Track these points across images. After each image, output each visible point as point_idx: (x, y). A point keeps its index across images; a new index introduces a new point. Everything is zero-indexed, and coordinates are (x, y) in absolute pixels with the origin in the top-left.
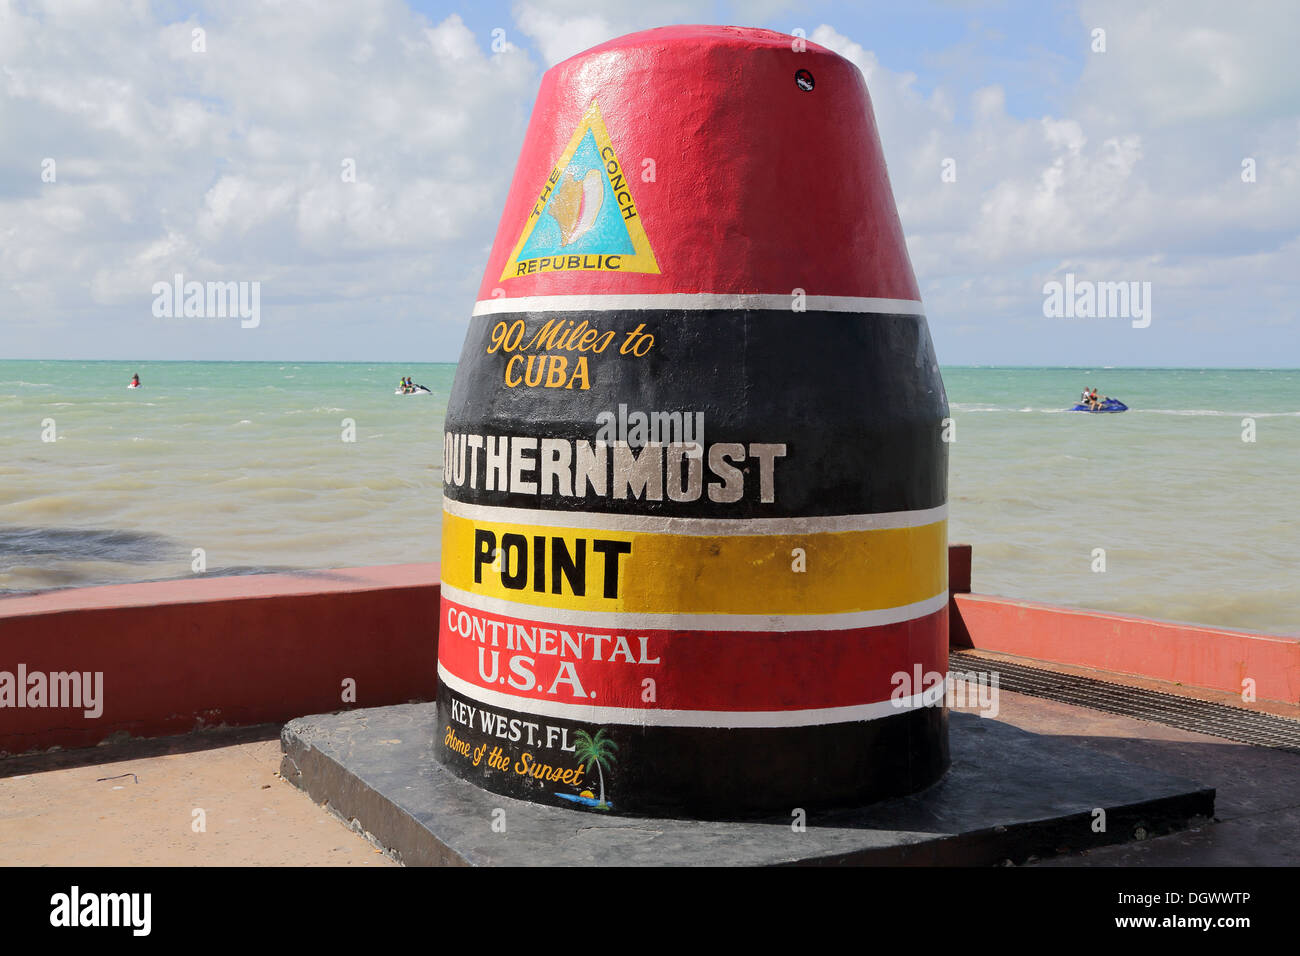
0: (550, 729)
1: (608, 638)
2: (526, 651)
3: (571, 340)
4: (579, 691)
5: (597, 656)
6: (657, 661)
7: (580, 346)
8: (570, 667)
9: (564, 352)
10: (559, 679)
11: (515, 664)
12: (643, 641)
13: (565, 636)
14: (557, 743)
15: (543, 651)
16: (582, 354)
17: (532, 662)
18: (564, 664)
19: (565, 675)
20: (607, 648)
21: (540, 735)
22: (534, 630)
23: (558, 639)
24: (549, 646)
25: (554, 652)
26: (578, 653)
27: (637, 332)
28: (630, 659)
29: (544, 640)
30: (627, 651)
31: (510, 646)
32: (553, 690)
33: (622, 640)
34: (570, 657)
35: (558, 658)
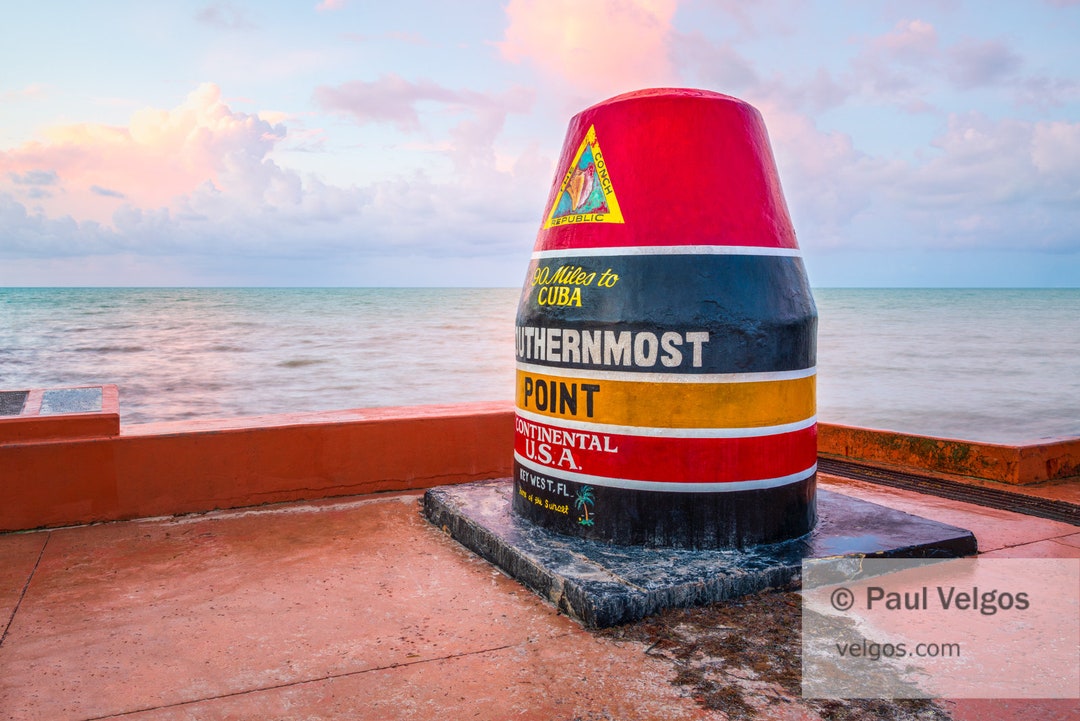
0: (559, 485)
1: (588, 436)
2: (546, 442)
3: (572, 278)
4: (573, 466)
5: (582, 447)
6: (615, 451)
7: (576, 281)
8: (568, 452)
9: (568, 285)
10: (563, 458)
11: (541, 448)
12: (607, 439)
13: (566, 434)
14: (562, 492)
15: (555, 442)
16: (578, 286)
17: (549, 448)
18: (565, 450)
19: (566, 456)
20: (588, 442)
21: (554, 486)
22: (550, 430)
23: (562, 435)
24: (558, 440)
25: (560, 443)
26: (573, 444)
27: (607, 274)
28: (599, 449)
29: (555, 436)
30: (598, 444)
31: (539, 439)
32: (560, 464)
33: (595, 437)
34: (568, 446)
35: (562, 447)
